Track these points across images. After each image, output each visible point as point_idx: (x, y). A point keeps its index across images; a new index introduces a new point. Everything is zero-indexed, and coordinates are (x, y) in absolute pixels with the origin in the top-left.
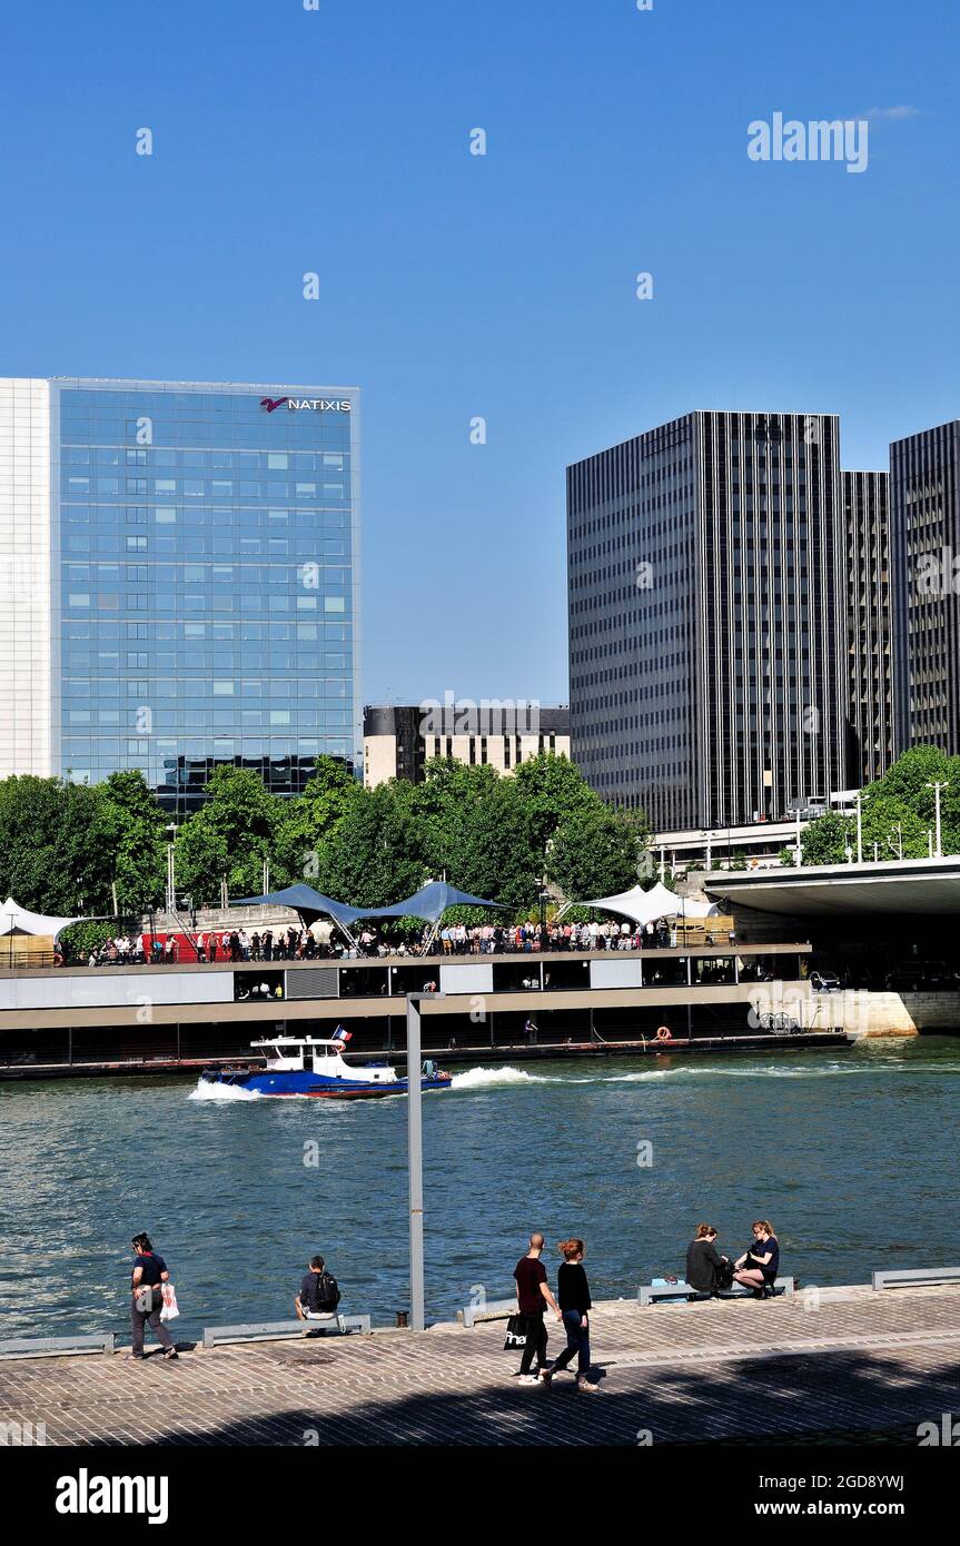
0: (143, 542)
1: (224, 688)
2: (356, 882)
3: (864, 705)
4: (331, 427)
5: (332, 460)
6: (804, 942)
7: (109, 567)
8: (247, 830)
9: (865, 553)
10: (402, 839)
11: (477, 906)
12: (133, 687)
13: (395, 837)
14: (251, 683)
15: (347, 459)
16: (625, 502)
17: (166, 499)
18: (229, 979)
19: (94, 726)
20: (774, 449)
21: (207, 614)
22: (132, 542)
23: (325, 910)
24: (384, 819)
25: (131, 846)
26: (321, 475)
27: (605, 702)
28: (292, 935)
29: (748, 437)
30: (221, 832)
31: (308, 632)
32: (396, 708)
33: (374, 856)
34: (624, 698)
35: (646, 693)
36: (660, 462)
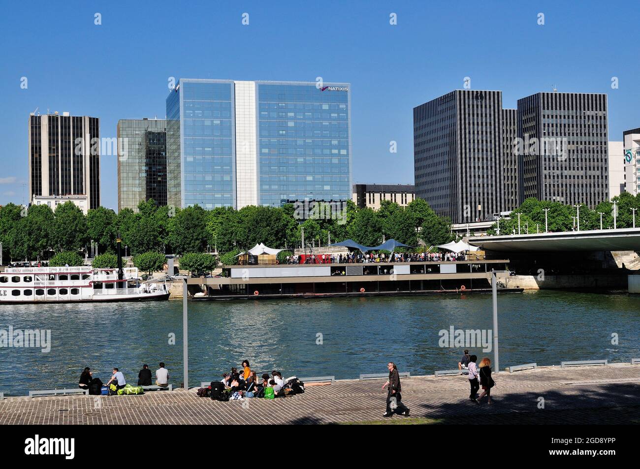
0: (284, 132)
1: (310, 178)
2: (361, 239)
3: (508, 184)
4: (342, 96)
5: (342, 106)
6: (507, 259)
7: (274, 140)
8: (326, 223)
9: (508, 136)
10: (375, 226)
11: (401, 247)
12: (282, 178)
13: (373, 225)
14: (318, 177)
15: (347, 106)
16: (433, 119)
17: (291, 119)
18: (329, 269)
19: (270, 190)
20: (481, 102)
21: (304, 155)
22: (281, 132)
23: (358, 248)
24: (370, 220)
25: (291, 227)
26: (339, 111)
27: (426, 183)
28: (348, 255)
29: (473, 98)
30: (318, 223)
31: (335, 161)
32: (357, 185)
33: (367, 231)
34: (433, 182)
35: (439, 180)
36: (444, 106)
